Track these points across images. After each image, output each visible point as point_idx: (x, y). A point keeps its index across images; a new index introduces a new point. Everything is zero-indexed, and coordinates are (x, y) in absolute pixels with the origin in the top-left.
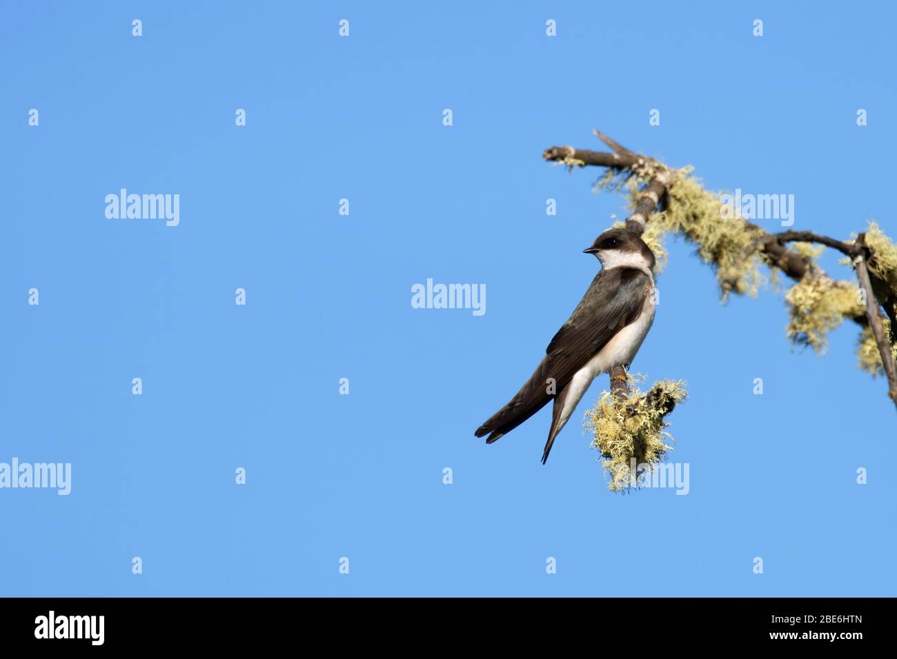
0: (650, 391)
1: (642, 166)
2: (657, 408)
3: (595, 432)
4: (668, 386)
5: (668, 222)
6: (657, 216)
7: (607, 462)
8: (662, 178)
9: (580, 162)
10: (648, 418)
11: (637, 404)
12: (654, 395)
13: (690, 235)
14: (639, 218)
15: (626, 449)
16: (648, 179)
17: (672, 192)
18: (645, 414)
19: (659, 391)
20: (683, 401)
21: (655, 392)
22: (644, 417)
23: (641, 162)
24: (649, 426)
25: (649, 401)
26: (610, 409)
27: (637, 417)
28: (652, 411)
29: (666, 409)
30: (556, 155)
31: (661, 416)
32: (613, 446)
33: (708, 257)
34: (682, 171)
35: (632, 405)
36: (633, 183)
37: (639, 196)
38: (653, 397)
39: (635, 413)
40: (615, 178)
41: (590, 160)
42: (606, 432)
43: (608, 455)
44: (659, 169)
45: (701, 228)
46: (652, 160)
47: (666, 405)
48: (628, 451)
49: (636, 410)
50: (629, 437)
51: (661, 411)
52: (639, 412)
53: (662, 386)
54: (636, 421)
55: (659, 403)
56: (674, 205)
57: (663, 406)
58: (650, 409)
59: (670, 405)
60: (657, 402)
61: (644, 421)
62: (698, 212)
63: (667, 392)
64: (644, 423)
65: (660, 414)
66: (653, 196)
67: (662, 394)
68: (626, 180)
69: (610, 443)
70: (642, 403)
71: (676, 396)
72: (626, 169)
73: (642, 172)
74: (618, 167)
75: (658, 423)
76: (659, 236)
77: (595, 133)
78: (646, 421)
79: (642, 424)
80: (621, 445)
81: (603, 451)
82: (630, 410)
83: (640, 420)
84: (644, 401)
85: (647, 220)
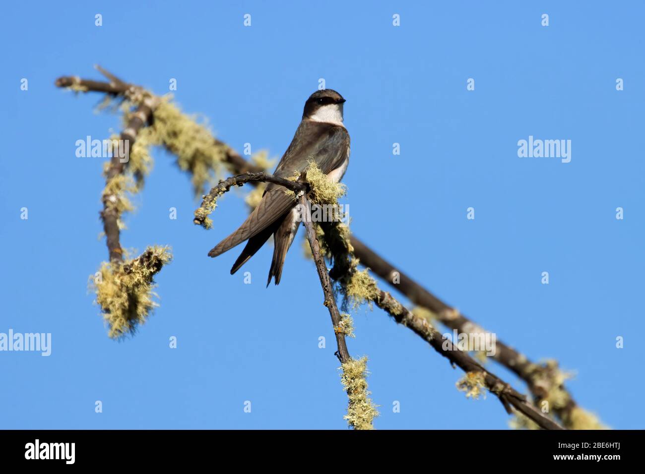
0: (143, 254)
1: (133, 93)
2: (148, 267)
3: (97, 292)
4: (158, 250)
5: (154, 136)
6: (145, 131)
7: (106, 316)
8: (149, 103)
9: (83, 88)
10: (141, 275)
11: (132, 264)
12: (146, 257)
13: (170, 149)
14: (131, 132)
15: (122, 304)
16: (137, 104)
17: (157, 113)
18: (139, 273)
19: (150, 254)
20: (169, 262)
21: (147, 255)
22: (137, 275)
23: (132, 89)
24: (142, 281)
25: (142, 262)
26: (109, 274)
27: (132, 275)
28: (145, 270)
29: (155, 268)
30: (65, 83)
31: (152, 274)
32: (112, 302)
33: (185, 165)
34: (165, 98)
35: (128, 265)
36: (126, 107)
37: (130, 116)
38: (145, 259)
39: (131, 272)
40: (112, 102)
41: (92, 87)
42: (106, 292)
43: (108, 311)
44: (146, 96)
45: (179, 143)
46: (141, 88)
47: (156, 265)
48: (124, 306)
49: (131, 269)
50: (125, 295)
51: (152, 270)
52: (133, 271)
53: (153, 250)
54: (131, 278)
55: (150, 264)
56: (158, 124)
57: (153, 266)
58: (142, 268)
59: (159, 265)
60: (148, 263)
61: (138, 278)
62: (177, 129)
63: (156, 255)
64: (138, 279)
65: (151, 272)
66: (142, 116)
67: (152, 256)
68: (120, 104)
69: (109, 300)
70: (136, 263)
71: (164, 258)
72: (120, 95)
73: (133, 97)
74: (114, 93)
75: (149, 279)
76: (147, 147)
77: (95, 67)
78: (139, 278)
79: (136, 280)
80: (118, 302)
81: (104, 307)
82: (127, 269)
83: (134, 277)
84: (138, 262)
85: (137, 133)
